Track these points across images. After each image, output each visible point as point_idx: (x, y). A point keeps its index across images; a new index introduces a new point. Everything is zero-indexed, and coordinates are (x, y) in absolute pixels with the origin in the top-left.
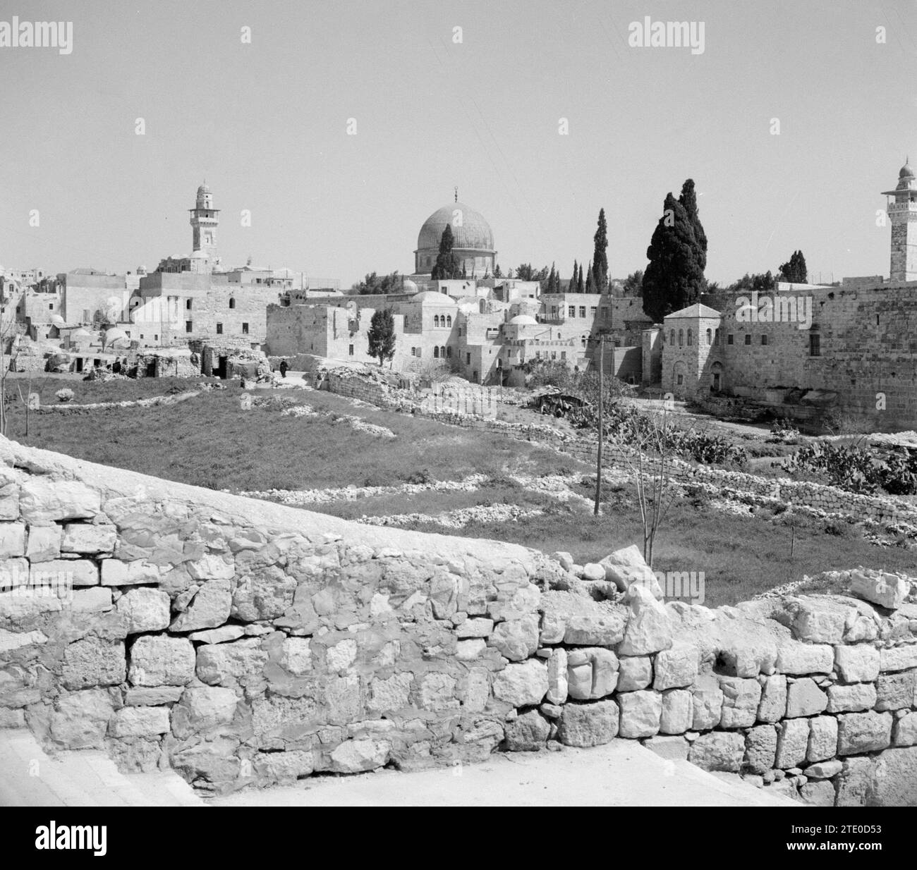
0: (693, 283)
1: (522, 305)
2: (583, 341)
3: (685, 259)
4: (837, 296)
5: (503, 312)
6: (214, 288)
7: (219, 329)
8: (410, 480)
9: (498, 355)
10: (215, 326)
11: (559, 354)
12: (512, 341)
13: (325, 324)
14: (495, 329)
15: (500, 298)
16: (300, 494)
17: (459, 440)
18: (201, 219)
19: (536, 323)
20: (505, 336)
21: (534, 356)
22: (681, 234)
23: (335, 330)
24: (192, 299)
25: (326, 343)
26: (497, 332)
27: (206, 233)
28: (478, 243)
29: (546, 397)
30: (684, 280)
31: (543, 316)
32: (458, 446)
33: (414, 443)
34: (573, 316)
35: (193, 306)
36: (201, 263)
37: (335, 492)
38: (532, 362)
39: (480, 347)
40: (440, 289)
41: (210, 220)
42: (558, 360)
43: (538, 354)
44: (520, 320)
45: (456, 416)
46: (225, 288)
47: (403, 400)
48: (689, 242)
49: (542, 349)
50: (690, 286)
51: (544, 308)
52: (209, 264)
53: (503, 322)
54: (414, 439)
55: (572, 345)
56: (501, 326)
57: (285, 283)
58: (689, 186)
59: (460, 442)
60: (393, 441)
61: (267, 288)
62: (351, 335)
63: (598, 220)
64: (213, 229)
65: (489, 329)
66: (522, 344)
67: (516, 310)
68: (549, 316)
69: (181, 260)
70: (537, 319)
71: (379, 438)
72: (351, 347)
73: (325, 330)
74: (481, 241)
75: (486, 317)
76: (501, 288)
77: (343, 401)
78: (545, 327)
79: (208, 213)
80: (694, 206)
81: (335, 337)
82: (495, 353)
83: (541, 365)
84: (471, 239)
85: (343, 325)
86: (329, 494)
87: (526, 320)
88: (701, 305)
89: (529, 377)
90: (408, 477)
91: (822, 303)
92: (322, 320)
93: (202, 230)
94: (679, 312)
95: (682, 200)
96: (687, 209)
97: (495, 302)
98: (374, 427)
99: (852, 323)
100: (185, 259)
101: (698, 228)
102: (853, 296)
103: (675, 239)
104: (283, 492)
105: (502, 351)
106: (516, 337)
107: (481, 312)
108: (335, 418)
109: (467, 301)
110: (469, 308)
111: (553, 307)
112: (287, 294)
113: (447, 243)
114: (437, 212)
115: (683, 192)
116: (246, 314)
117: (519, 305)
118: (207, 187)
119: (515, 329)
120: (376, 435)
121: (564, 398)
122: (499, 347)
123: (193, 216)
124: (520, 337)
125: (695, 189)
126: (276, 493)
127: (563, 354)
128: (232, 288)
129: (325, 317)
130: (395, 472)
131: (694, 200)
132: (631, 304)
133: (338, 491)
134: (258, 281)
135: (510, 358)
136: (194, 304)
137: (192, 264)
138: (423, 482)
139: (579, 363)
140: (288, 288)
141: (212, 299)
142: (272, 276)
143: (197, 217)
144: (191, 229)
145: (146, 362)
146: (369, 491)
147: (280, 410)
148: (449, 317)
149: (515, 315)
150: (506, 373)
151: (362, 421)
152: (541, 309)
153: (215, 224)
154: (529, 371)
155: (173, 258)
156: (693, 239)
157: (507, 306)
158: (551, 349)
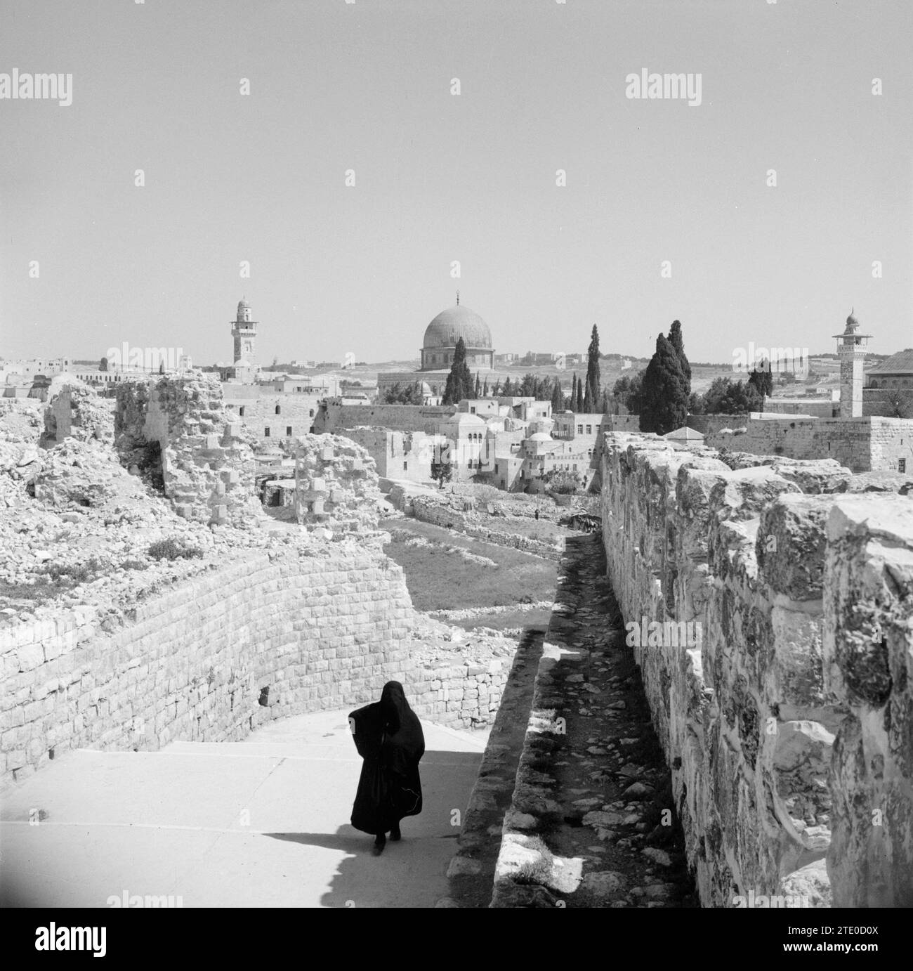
0: (681, 408)
1: (539, 424)
2: (590, 453)
3: (673, 389)
4: (797, 426)
5: (524, 429)
6: (263, 397)
7: (267, 432)
8: (521, 601)
9: (522, 467)
10: (264, 430)
11: (571, 466)
12: (533, 455)
13: (385, 445)
14: (518, 445)
15: (519, 415)
16: (457, 612)
17: (540, 568)
18: (242, 331)
19: (551, 439)
20: (526, 450)
21: (551, 468)
22: (671, 367)
23: (393, 450)
24: (244, 407)
25: (386, 461)
26: (519, 447)
27: (246, 342)
28: (478, 342)
29: (577, 517)
30: (673, 406)
31: (556, 433)
32: (541, 573)
33: (510, 570)
34: (582, 433)
35: (245, 413)
36: (245, 372)
37: (478, 610)
38: (550, 473)
39: (506, 461)
40: (470, 408)
41: (249, 331)
42: (570, 471)
43: (555, 467)
44: (538, 437)
45: (523, 541)
46: (272, 397)
47: (481, 527)
48: (677, 374)
49: (558, 463)
50: (678, 410)
51: (557, 426)
52: (251, 372)
53: (524, 439)
54: (510, 566)
55: (582, 458)
56: (523, 442)
57: (321, 391)
58: (676, 326)
59: (541, 569)
60: (497, 569)
61: (307, 396)
62: (406, 454)
63: (591, 334)
64: (252, 339)
65: (513, 445)
66: (542, 458)
67: (533, 430)
68: (562, 433)
69: (226, 368)
70: (551, 435)
71: (485, 567)
72: (405, 463)
73: (384, 450)
74: (481, 341)
75: (510, 435)
76: (519, 407)
77: (444, 532)
78: (559, 443)
79: (248, 325)
80: (681, 343)
81: (393, 456)
82: (519, 465)
83: (557, 476)
84: (472, 339)
85: (399, 445)
86: (475, 612)
87: (543, 437)
88: (688, 428)
89: (548, 486)
90: (519, 598)
91: (785, 431)
92: (382, 442)
93: (243, 340)
94: (670, 433)
95: (671, 337)
96: (674, 345)
97: (516, 421)
98: (480, 558)
99: (810, 448)
100: (230, 368)
101: (684, 361)
102: (810, 427)
103: (666, 372)
104: (447, 612)
105: (525, 463)
106: (536, 452)
107: (506, 430)
108: (448, 549)
109: (494, 421)
110: (496, 427)
111: (565, 426)
112: (324, 401)
113: (460, 354)
114: (441, 314)
115: (672, 330)
116: (290, 419)
117: (536, 424)
118: (246, 302)
119: (535, 445)
120: (483, 564)
121: (590, 517)
122: (522, 460)
123: (234, 328)
124: (540, 452)
125: (682, 328)
126: (443, 612)
127: (575, 466)
128: (278, 397)
129: (385, 440)
130: (510, 595)
131: (681, 338)
132: (628, 421)
133: (479, 609)
134: (299, 389)
135: (532, 470)
136: (246, 411)
137: (237, 371)
138: (530, 603)
139: (587, 473)
140: (325, 396)
141: (261, 407)
142: (310, 385)
143: (238, 328)
144: (232, 339)
145: (271, 491)
146: (498, 609)
147: (404, 541)
148: (480, 435)
149: (533, 432)
150: (529, 481)
151: (468, 552)
152: (554, 427)
153: (253, 335)
154: (547, 480)
155: (219, 365)
156: (680, 371)
157: (527, 424)
158: (565, 463)
